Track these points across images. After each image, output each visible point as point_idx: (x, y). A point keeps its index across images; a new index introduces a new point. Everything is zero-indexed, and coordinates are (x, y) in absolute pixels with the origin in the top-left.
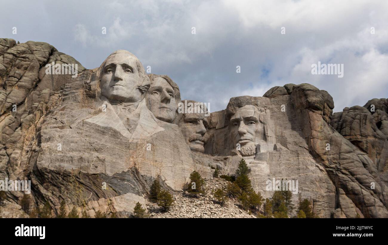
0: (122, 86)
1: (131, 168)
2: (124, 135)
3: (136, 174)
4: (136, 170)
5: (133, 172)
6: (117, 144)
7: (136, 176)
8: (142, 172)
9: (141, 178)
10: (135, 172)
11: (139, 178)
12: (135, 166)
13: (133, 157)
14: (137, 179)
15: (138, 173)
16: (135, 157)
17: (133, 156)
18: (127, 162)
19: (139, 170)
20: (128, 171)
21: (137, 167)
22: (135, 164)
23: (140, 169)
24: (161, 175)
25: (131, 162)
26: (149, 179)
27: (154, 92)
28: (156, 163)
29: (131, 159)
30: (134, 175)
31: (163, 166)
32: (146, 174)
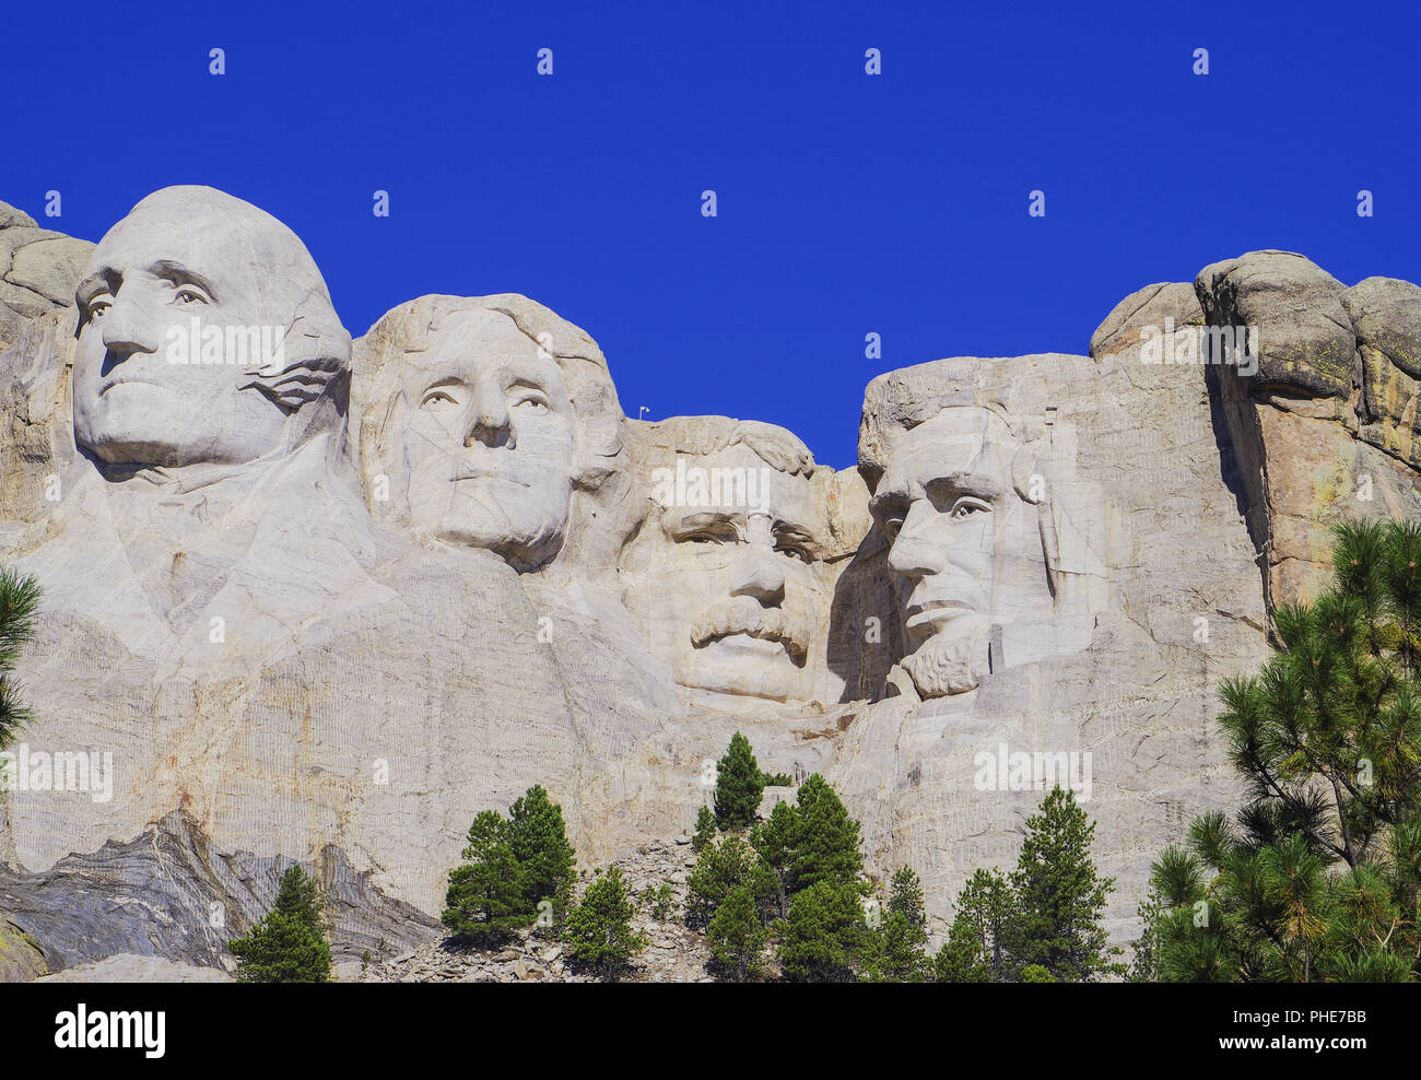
0: (151, 382)
1: (163, 822)
2: (136, 645)
3: (189, 852)
4: (193, 827)
5: (175, 838)
6: (91, 698)
7: (193, 861)
8: (223, 838)
9: (219, 868)
10: (186, 840)
11: (206, 869)
12: (186, 807)
13: (174, 759)
14: (197, 879)
15: (202, 845)
16: (183, 759)
17: (174, 753)
18: (142, 790)
19: (209, 829)
20: (146, 838)
21: (196, 810)
22: (186, 798)
23: (212, 820)
24: (346, 843)
25: (164, 790)
26: (262, 871)
27: (430, 397)
28: (315, 781)
29: (165, 774)
30: (179, 857)
31: (365, 796)
32: (246, 845)
